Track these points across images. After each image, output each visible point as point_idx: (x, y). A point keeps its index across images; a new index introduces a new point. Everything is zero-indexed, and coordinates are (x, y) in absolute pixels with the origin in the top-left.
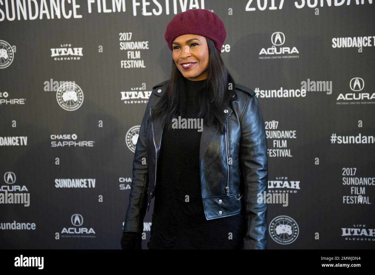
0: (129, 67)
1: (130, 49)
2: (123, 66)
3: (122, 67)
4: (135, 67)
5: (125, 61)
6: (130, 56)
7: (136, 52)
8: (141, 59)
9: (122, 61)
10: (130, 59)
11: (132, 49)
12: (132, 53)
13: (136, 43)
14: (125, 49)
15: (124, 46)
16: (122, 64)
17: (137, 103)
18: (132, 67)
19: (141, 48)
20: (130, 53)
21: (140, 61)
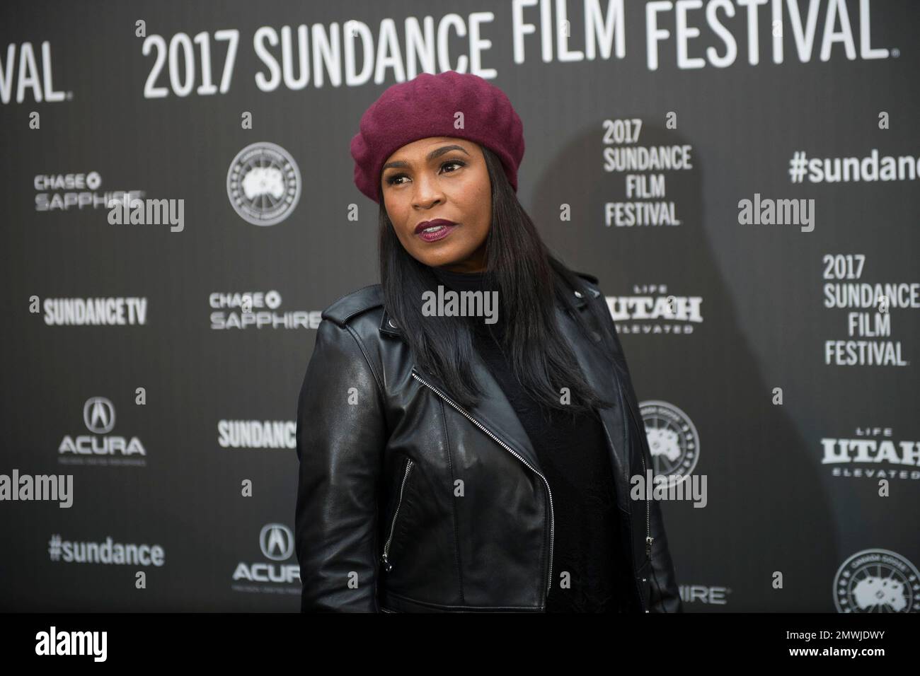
0: (630, 223)
1: (635, 166)
2: (613, 219)
3: (609, 222)
4: (647, 221)
5: (618, 206)
6: (634, 191)
7: (653, 178)
8: (666, 199)
9: (609, 206)
10: (634, 199)
11: (642, 167)
12: (641, 181)
13: (654, 150)
14: (620, 168)
15: (615, 161)
16: (609, 214)
17: (651, 331)
18: (640, 221)
19: (668, 166)
20: (634, 182)
21: (664, 205)
